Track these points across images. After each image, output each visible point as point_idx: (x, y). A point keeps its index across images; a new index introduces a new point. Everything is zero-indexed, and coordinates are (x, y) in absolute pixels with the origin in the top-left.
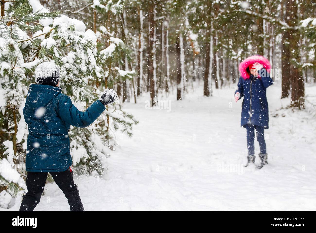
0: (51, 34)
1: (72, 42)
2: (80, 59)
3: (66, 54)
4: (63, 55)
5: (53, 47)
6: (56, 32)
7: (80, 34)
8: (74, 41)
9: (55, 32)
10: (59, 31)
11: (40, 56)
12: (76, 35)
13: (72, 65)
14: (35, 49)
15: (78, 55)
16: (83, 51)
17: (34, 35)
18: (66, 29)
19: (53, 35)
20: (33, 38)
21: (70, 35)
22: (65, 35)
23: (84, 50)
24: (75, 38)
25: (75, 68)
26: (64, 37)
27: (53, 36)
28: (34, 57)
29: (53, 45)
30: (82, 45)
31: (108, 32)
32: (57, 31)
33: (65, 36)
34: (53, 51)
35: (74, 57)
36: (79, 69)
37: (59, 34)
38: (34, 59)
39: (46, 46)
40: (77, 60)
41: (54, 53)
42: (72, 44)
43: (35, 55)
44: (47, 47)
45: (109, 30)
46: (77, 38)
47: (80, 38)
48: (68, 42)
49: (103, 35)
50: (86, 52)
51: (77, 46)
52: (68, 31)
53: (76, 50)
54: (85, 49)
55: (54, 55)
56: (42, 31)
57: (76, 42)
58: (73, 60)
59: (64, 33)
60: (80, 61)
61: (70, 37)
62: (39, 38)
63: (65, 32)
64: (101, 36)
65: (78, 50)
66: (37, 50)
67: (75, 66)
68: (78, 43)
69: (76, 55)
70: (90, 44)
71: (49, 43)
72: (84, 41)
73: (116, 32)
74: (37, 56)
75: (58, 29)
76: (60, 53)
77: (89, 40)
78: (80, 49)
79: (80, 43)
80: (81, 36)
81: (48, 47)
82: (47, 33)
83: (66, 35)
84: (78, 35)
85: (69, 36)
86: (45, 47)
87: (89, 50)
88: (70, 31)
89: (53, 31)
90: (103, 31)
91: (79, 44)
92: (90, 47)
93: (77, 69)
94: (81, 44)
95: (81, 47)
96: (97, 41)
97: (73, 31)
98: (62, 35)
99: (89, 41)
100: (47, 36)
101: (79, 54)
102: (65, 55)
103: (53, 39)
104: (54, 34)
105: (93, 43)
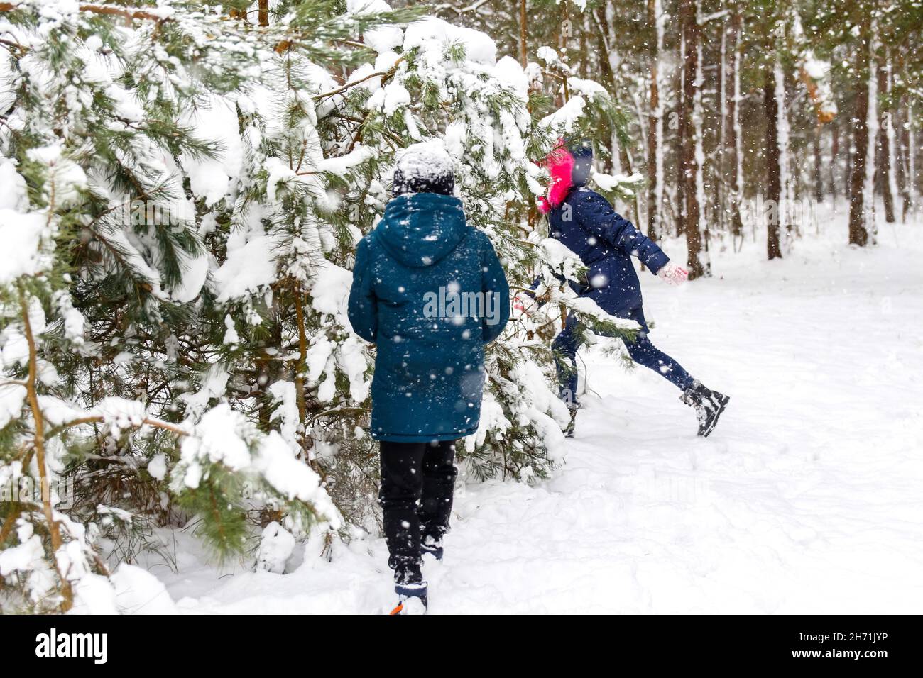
0: (398, 72)
1: (455, 94)
2: (478, 141)
3: (442, 131)
4: (433, 133)
5: (404, 110)
6: (411, 66)
7: (480, 69)
8: (464, 90)
9: (409, 67)
10: (420, 64)
11: (367, 138)
12: (467, 73)
13: (457, 161)
14: (354, 119)
15: (473, 132)
16: (490, 120)
17: (352, 79)
18: (441, 57)
19: (402, 74)
20: (349, 86)
21: (449, 72)
22: (436, 73)
23: (491, 116)
24: (464, 82)
25: (469, 168)
26: (434, 81)
27: (402, 77)
28: (351, 142)
29: (402, 104)
30: (486, 100)
31: (564, 62)
32: (415, 64)
33: (436, 78)
34: (401, 121)
35: (464, 138)
36: (479, 174)
37: (421, 72)
38: (352, 148)
39: (383, 107)
40: (472, 145)
41: (406, 128)
42: (458, 99)
43: (354, 134)
44: (384, 111)
45: (566, 58)
46: (471, 84)
47: (480, 83)
48: (444, 95)
49: (547, 71)
50: (497, 124)
51: (472, 104)
52: (444, 64)
53: (469, 116)
54: (495, 114)
55: (404, 133)
56: (373, 64)
57: (469, 93)
58: (461, 146)
59: (432, 70)
60: (481, 149)
61: (450, 79)
62: (364, 85)
63: (436, 65)
64: (540, 75)
65: (474, 117)
66: (359, 121)
67: (467, 163)
68: (473, 96)
69: (469, 132)
70: (507, 99)
71: (391, 98)
72: (490, 89)
73: (585, 63)
74: (359, 138)
75: (417, 59)
76: (425, 128)
77: (505, 87)
78: (480, 114)
79: (480, 96)
80: (484, 77)
81: (390, 111)
82: (386, 72)
83: (438, 75)
84: (473, 73)
85: (449, 77)
86: (379, 109)
87: (505, 116)
88: (450, 63)
89: (404, 65)
90: (549, 60)
91: (477, 99)
92: (507, 106)
93: (472, 173)
94: (482, 99)
95: (484, 108)
96: (530, 91)
97: (459, 62)
98: (428, 75)
99: (507, 88)
100: (387, 78)
101: (475, 128)
102: (440, 134)
103: (403, 86)
104: (406, 72)
105: (517, 94)
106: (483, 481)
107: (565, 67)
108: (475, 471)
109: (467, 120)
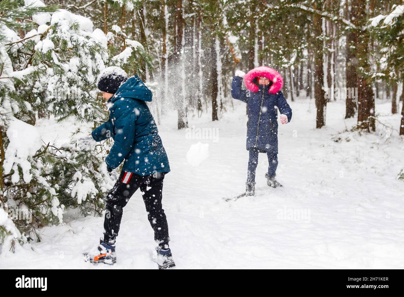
0: (48, 34)
1: (75, 45)
2: (85, 66)
3: (69, 61)
4: (64, 61)
5: (51, 51)
6: (55, 32)
7: (86, 34)
8: (79, 43)
9: (53, 32)
10: (59, 31)
11: (34, 62)
12: (80, 35)
13: (75, 74)
14: (28, 54)
15: (83, 62)
16: (90, 56)
17: (27, 36)
18: (68, 28)
19: (50, 35)
20: (25, 39)
21: (72, 35)
22: (66, 35)
23: (91, 55)
24: (79, 40)
25: (80, 78)
26: (65, 39)
27: (50, 36)
28: (26, 64)
29: (51, 48)
30: (89, 48)
31: (123, 32)
32: (56, 30)
33: (66, 37)
34: (50, 56)
35: (79, 64)
36: (85, 80)
37: (59, 34)
38: (27, 67)
39: (42, 49)
40: (82, 68)
41: (52, 59)
42: (76, 47)
43: (28, 61)
44: (42, 51)
45: (124, 30)
46: (82, 40)
47: (86, 40)
48: (70, 45)
49: (116, 36)
50: (93, 58)
51: (83, 50)
52: (70, 31)
53: (81, 55)
54: (93, 54)
55: (52, 61)
56: (37, 30)
57: (81, 45)
58: (77, 68)
59: (64, 33)
60: (87, 69)
61: (72, 38)
62: (32, 39)
63: (66, 32)
64: (113, 38)
65: (83, 55)
66: (30, 55)
67: (80, 75)
68: (83, 46)
69: (81, 62)
70: (98, 48)
71: (45, 45)
72: (90, 43)
73: (134, 34)
74: (30, 63)
75: (57, 28)
76: (60, 58)
77: (97, 42)
78: (86, 54)
79: (86, 46)
80: (88, 37)
81: (45, 51)
82: (43, 33)
83: (67, 36)
84: (83, 36)
85: (72, 37)
86: (40, 50)
87: (97, 55)
88: (73, 31)
89: (51, 31)
90: (117, 31)
91: (85, 47)
92: (98, 51)
93: (82, 80)
94: (87, 47)
95: (87, 51)
96: (108, 44)
97: (77, 31)
98: (63, 36)
99: (98, 43)
100: (43, 37)
101: (84, 60)
102: (67, 62)
103: (51, 40)
104: (52, 34)
105: (102, 46)
106: (85, 216)
107: (124, 34)
108: (82, 212)
109: (80, 56)
